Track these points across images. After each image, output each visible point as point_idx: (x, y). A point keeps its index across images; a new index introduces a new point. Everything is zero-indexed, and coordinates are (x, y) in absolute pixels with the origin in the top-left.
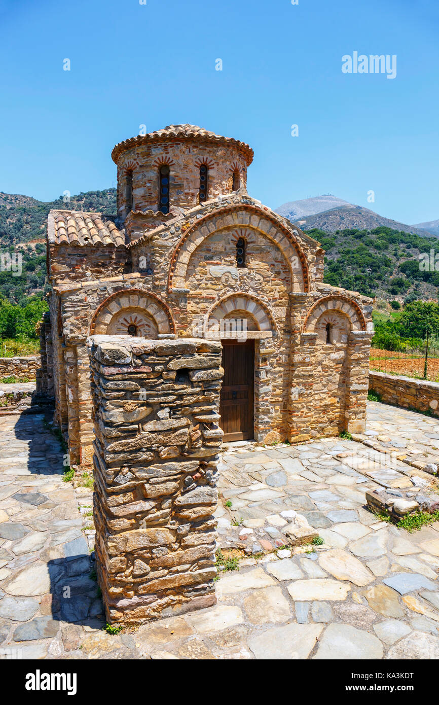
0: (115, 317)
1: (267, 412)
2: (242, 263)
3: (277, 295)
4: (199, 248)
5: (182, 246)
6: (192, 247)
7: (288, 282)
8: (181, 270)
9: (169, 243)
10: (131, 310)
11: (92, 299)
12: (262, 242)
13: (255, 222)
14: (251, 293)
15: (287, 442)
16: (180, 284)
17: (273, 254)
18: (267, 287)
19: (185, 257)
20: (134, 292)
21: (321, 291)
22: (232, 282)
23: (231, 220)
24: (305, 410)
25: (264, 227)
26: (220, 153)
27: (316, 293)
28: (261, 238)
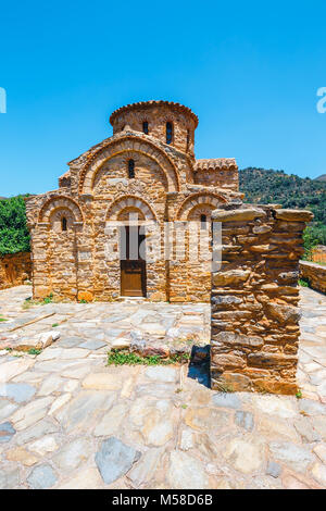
0: (52, 213)
1: (153, 278)
2: (131, 175)
3: (157, 195)
4: (99, 169)
5: (88, 168)
6: (94, 168)
7: (166, 185)
8: (88, 183)
9: (79, 167)
10: (62, 208)
11: (40, 203)
12: (144, 160)
13: (137, 147)
14: (137, 195)
15: (168, 301)
16: (87, 191)
17: (154, 167)
18: (151, 189)
19: (90, 175)
20: (61, 197)
21: (191, 190)
22: (123, 188)
23: (120, 149)
24: (181, 278)
25: (143, 149)
26: (155, 112)
27: (186, 192)
28: (144, 158)
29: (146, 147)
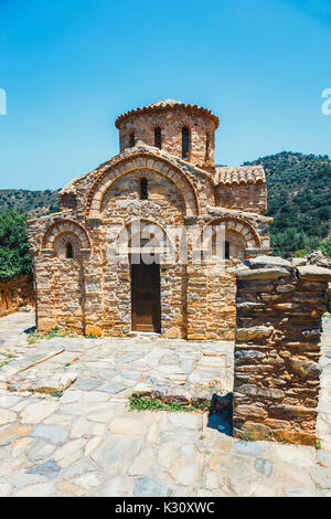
0: (56, 238)
1: (168, 312)
2: (144, 196)
3: (173, 219)
4: (108, 189)
5: (95, 188)
6: (103, 189)
7: (183, 208)
8: (96, 204)
9: (86, 187)
10: (66, 233)
11: (42, 227)
12: (158, 179)
13: (150, 164)
14: (151, 218)
15: (186, 338)
16: (95, 214)
17: (169, 187)
18: (165, 213)
19: (98, 196)
20: (66, 221)
21: (212, 214)
22: (135, 211)
23: (131, 166)
24: (200, 313)
25: (158, 167)
26: (168, 116)
27: (206, 216)
28: (157, 176)
29: (161, 164)
